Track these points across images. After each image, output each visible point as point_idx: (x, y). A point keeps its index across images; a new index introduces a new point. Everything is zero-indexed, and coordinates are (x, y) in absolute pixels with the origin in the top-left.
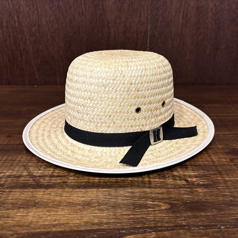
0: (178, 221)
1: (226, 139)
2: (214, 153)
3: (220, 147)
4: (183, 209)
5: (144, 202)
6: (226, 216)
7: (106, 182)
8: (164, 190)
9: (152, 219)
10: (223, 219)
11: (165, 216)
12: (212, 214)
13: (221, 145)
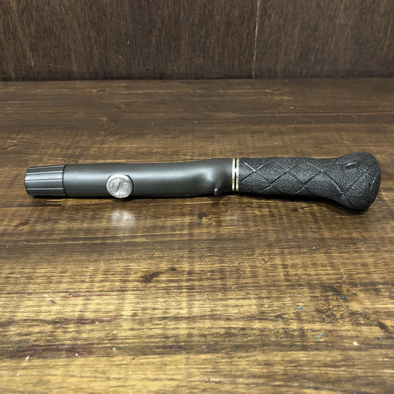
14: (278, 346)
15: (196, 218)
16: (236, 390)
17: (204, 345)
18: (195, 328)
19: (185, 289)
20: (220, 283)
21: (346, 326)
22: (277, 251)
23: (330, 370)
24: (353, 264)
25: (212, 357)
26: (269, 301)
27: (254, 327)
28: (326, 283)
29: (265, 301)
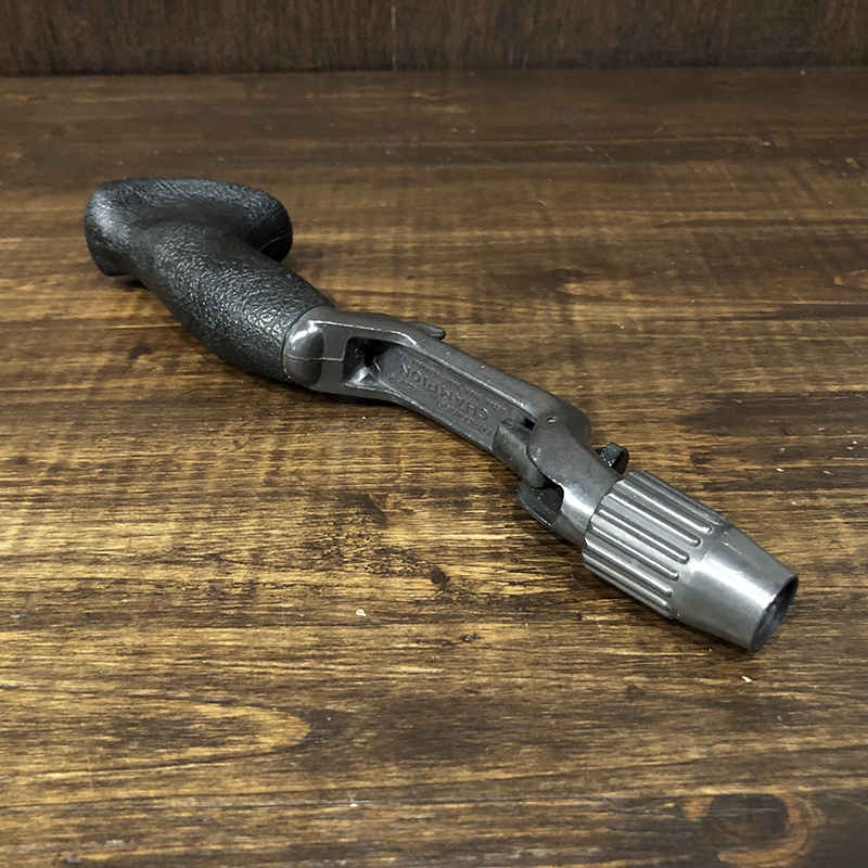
0: (317, 822)
1: (705, 344)
2: (622, 423)
3: (665, 385)
4: (368, 747)
5: (177, 706)
6: (580, 784)
7: (28, 594)
8: (306, 636)
9: (185, 809)
10: (557, 804)
11: (263, 789)
12: (510, 776)
13: (675, 376)
14: (181, 617)
15: (122, 358)
16: (44, 703)
17: (17, 613)
18: (13, 579)
19: (29, 501)
20: (114, 489)
21: (356, 576)
22: (276, 423)
23: (275, 667)
24: (435, 451)
25: (25, 637)
26: (207, 526)
27: (147, 578)
28: (355, 489)
29: (199, 525)
